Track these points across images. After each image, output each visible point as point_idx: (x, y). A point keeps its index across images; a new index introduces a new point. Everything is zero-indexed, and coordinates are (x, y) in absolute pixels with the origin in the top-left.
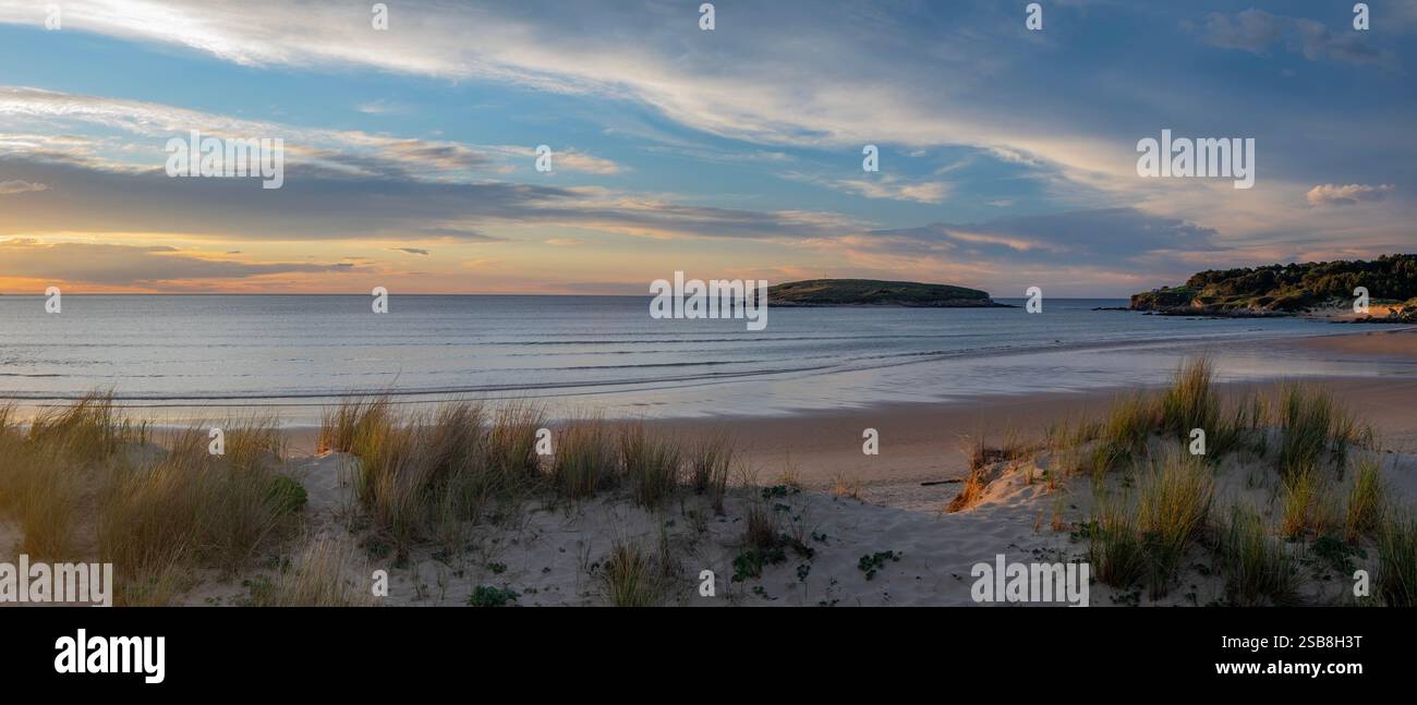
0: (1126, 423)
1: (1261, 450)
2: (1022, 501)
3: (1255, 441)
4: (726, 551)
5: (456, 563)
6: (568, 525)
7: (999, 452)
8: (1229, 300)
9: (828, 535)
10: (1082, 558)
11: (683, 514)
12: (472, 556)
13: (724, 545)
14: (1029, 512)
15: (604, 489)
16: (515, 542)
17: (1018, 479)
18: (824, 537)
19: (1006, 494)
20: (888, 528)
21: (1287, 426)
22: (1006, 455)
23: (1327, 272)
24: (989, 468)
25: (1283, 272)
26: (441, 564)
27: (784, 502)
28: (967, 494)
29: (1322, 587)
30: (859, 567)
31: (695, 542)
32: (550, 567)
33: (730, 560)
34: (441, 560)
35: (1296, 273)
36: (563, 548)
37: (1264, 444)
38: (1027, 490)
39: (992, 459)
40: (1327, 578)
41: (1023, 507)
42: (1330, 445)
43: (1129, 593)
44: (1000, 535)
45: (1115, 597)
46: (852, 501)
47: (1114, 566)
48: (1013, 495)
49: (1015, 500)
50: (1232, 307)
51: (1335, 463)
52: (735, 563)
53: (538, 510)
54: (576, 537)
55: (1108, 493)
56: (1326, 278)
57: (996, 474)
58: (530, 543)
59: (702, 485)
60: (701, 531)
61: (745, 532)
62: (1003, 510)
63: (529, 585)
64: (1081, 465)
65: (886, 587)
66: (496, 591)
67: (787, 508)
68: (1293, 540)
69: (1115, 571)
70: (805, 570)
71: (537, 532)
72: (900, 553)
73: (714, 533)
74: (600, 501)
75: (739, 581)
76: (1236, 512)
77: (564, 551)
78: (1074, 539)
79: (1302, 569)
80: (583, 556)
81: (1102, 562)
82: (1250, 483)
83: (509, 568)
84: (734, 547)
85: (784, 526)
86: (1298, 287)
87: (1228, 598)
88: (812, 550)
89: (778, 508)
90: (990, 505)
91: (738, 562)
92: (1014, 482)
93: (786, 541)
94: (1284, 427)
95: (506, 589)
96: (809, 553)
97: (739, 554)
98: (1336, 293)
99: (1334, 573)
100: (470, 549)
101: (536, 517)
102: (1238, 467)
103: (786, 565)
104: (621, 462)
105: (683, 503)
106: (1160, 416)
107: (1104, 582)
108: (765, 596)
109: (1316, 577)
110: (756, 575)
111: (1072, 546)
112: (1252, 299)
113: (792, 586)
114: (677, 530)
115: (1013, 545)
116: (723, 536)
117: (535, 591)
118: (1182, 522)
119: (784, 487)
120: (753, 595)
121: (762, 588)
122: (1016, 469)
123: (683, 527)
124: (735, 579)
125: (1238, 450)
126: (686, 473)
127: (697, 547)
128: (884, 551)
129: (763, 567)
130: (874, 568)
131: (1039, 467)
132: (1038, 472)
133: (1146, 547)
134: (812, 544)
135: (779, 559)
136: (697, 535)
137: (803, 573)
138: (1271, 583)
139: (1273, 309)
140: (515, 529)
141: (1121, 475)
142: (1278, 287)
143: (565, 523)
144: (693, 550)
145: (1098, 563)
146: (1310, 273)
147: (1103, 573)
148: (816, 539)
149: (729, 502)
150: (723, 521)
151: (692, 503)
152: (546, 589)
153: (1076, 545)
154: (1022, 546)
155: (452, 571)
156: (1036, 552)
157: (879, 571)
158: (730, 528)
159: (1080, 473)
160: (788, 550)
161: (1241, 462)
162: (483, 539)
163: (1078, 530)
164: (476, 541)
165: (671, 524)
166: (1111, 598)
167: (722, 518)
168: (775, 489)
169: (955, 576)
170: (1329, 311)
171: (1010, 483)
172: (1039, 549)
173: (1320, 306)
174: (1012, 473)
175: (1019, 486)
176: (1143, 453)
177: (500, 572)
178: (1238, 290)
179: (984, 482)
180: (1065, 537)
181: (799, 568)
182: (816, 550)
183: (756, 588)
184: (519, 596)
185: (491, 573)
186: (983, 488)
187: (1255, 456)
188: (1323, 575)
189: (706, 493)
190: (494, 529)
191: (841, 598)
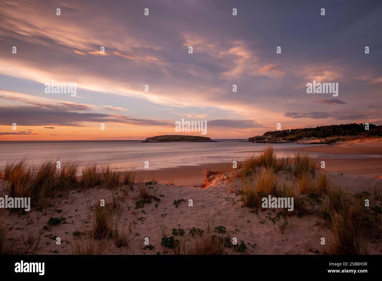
0: (250, 163)
1: (290, 170)
2: (221, 185)
3: (287, 168)
4: (133, 200)
5: (44, 211)
6: (85, 196)
7: (214, 172)
8: (275, 139)
9: (164, 195)
10: (240, 200)
11: (121, 190)
12: (50, 208)
13: (133, 199)
14: (223, 188)
15: (97, 185)
16: (66, 203)
17: (220, 179)
18: (163, 195)
19: (216, 183)
20: (183, 193)
21: (297, 164)
22: (216, 173)
23: (303, 131)
24: (211, 177)
25: (290, 131)
26: (39, 212)
27: (151, 186)
28: (205, 184)
29: (313, 207)
30: (174, 204)
31: (124, 198)
32: (77, 209)
33: (134, 203)
34: (39, 211)
35: (293, 131)
36: (82, 203)
37: (290, 168)
38: (222, 183)
39: (212, 174)
40: (314, 204)
41: (222, 187)
42: (310, 169)
43: (254, 210)
44: (215, 194)
45: (250, 211)
46: (172, 186)
47: (250, 201)
48: (218, 184)
49: (219, 185)
50: (276, 140)
51: (312, 174)
52: (136, 204)
53: (75, 193)
54: (87, 199)
55: (246, 182)
56: (302, 133)
57: (213, 178)
58: (71, 203)
59: (127, 182)
60: (126, 195)
61: (139, 194)
62: (215, 188)
63: (69, 215)
64: (238, 175)
65: (182, 209)
66: (58, 218)
67: (152, 188)
68: (302, 194)
69: (250, 203)
70: (157, 205)
71: (74, 199)
72: (186, 199)
73: (130, 195)
74: (95, 189)
75: (137, 209)
76: (284, 186)
77: (83, 204)
78: (237, 195)
79: (306, 202)
80: (88, 205)
81: (246, 201)
82: (287, 179)
83: (63, 211)
84: (135, 199)
85: (151, 193)
86: (294, 135)
87: (285, 211)
88: (159, 199)
89: (150, 188)
90: (212, 186)
91: (137, 203)
92: (219, 180)
93: (151, 197)
94: (296, 164)
95: (62, 217)
96: (159, 200)
97: (137, 201)
98: (305, 136)
99: (316, 203)
100: (50, 206)
101: (74, 194)
102: (283, 175)
103: (152, 204)
104: (103, 178)
105: (121, 187)
106: (260, 161)
107: (246, 207)
108: (145, 213)
109: (310, 204)
110: (142, 207)
111: (236, 197)
112: (281, 138)
113: (153, 210)
114: (118, 195)
115: (219, 197)
116: (132, 196)
117: (72, 217)
118: (268, 188)
119: (152, 182)
120: (141, 213)
121: (144, 211)
122: (219, 177)
123: (121, 194)
124: (136, 208)
125: (283, 170)
126: (122, 180)
127: (125, 200)
128: (181, 199)
129: (145, 205)
130: (178, 204)
131: (226, 176)
132: (225, 177)
133: (259, 196)
134: (159, 197)
135: (149, 202)
136: (125, 196)
137: (156, 206)
138: (297, 206)
139: (287, 141)
140: (66, 199)
141: (249, 177)
142: (289, 135)
143: (83, 196)
144: (123, 200)
145: (244, 201)
146: (297, 131)
147: (246, 204)
148: (161, 196)
149: (135, 187)
150: (133, 192)
151: (124, 188)
152: (76, 216)
153: (237, 197)
154: (222, 197)
155: (43, 213)
156: (226, 198)
157: (179, 205)
158: (135, 194)
159: (237, 177)
160: (152, 199)
161: (284, 173)
162: (55, 203)
163: (238, 192)
164: (52, 204)
165: (117, 193)
166: (249, 211)
167: (132, 191)
168: (149, 183)
169: (202, 206)
170: (303, 141)
171: (217, 181)
172: (227, 198)
173: (301, 140)
174: (218, 178)
175: (220, 181)
176: (255, 171)
177: (60, 212)
178: (278, 136)
179: (210, 181)
180: (234, 194)
181: (155, 205)
182: (161, 199)
183: (142, 211)
184: (66, 219)
185: (57, 213)
186: (210, 182)
187: (288, 172)
188: (312, 204)
189: (128, 184)
190: (59, 199)
191: (168, 213)
